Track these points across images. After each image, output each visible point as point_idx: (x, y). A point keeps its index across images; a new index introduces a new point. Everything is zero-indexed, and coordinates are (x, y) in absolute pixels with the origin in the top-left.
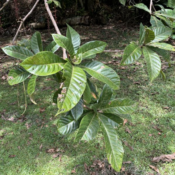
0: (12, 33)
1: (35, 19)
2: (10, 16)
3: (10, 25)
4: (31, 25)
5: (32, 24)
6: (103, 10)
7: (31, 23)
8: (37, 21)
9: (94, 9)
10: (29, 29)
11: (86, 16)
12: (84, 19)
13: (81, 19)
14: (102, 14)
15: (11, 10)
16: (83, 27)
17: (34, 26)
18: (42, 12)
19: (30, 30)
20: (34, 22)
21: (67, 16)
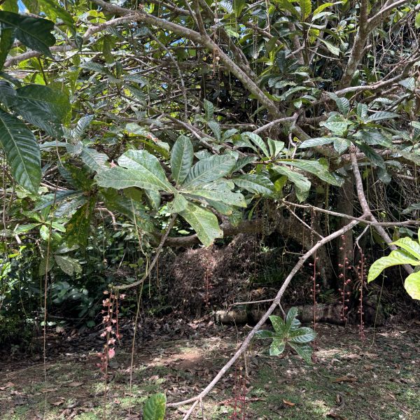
0: (177, 329)
1: (224, 301)
2: (172, 293)
3: (170, 311)
4: (215, 315)
5: (218, 312)
6: (372, 294)
7: (215, 310)
8: (228, 307)
10: (210, 323)
11: (335, 305)
12: (333, 311)
13: (326, 310)
14: (373, 304)
15: (174, 280)
16: (330, 326)
17: (222, 317)
18: (239, 289)
19: (212, 325)
20: (222, 308)
21: (293, 301)
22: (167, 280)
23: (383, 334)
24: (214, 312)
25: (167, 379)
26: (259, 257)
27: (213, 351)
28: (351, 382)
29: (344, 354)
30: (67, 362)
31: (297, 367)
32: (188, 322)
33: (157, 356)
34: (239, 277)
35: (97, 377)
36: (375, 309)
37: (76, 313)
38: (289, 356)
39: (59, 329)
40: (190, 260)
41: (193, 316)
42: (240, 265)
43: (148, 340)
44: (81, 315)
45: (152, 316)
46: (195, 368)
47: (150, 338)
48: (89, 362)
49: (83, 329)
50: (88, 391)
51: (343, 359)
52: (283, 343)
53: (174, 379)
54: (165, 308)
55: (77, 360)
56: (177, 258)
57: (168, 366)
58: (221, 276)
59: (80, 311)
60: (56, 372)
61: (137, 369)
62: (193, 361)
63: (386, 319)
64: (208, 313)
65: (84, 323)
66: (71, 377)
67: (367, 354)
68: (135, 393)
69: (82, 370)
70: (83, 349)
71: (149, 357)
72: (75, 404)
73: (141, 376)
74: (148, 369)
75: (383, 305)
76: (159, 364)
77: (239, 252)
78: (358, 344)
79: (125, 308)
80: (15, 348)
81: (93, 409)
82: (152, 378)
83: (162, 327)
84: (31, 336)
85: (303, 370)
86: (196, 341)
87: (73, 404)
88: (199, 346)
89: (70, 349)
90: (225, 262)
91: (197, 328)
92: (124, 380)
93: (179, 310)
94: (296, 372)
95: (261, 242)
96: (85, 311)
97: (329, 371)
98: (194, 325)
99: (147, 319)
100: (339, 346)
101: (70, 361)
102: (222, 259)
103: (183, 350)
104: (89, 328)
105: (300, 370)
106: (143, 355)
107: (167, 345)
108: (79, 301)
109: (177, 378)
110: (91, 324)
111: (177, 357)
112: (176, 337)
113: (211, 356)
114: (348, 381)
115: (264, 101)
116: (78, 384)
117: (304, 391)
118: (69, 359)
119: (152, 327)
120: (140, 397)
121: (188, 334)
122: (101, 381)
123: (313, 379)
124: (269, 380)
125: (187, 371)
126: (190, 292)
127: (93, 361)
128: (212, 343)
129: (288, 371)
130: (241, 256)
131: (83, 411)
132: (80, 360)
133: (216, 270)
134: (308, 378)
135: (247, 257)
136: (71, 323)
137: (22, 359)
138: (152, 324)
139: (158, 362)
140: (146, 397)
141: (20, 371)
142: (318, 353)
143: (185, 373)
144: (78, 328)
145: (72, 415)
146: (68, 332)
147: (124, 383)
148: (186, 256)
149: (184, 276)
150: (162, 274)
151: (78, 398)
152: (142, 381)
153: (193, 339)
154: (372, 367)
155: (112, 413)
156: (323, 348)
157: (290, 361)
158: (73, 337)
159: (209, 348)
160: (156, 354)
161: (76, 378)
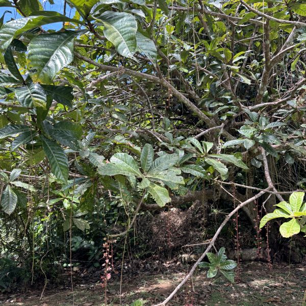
0: (155, 267)
1: (187, 248)
2: (151, 242)
3: (150, 255)
4: (181, 258)
5: (183, 256)
7: (181, 254)
8: (190, 252)
9: (277, 238)
12: (264, 253)
15: (152, 233)
16: (262, 264)
17: (186, 259)
18: (197, 239)
19: (179, 264)
20: (186, 252)
22: (147, 234)
23: (301, 269)
24: (180, 256)
25: (149, 301)
26: (211, 216)
27: (180, 282)
28: (277, 302)
29: (272, 283)
30: (82, 290)
31: (239, 292)
32: (163, 262)
33: (142, 286)
34: (197, 231)
35: (102, 300)
36: (294, 251)
37: (86, 258)
39: (75, 269)
40: (163, 219)
41: (166, 258)
42: (197, 223)
43: (136, 275)
44: (90, 259)
45: (138, 259)
46: (168, 293)
47: (136, 274)
48: (96, 290)
49: (92, 269)
51: (271, 287)
52: (216, 270)
53: (153, 301)
54: (147, 253)
55: (88, 289)
56: (154, 218)
57: (149, 292)
58: (185, 230)
59: (89, 256)
61: (128, 294)
62: (167, 289)
63: (302, 258)
64: (176, 256)
65: (92, 264)
66: (85, 300)
67: (289, 283)
69: (92, 295)
70: (91, 281)
71: (136, 286)
73: (131, 299)
74: (136, 294)
75: (300, 249)
76: (143, 291)
77: (197, 213)
78: (282, 276)
79: (119, 253)
80: (47, 281)
83: (145, 266)
84: (57, 273)
85: (243, 294)
86: (168, 276)
88: (170, 279)
89: (83, 282)
90: (187, 220)
91: (169, 267)
93: (156, 254)
94: (237, 295)
95: (212, 206)
96: (93, 256)
97: (261, 295)
98: (167, 264)
99: (134, 261)
100: (268, 277)
101: (84, 289)
102: (185, 218)
103: (159, 281)
104: (95, 268)
105: (240, 294)
106: (132, 285)
107: (148, 278)
108: (88, 249)
109: (155, 300)
110: (97, 265)
111: (155, 286)
112: (155, 273)
114: (274, 301)
115: (202, 116)
116: (89, 304)
118: (82, 288)
119: (138, 266)
121: (163, 270)
122: (104, 303)
123: (249, 300)
124: (218, 301)
125: (162, 295)
126: (163, 242)
127: (99, 289)
128: (180, 277)
129: (232, 295)
130: (198, 216)
132: (90, 289)
133: (181, 226)
134: (246, 300)
135: (202, 217)
136: (83, 265)
137: (52, 288)
138: (138, 264)
139: (142, 289)
141: (51, 296)
142: (253, 282)
143: (161, 297)
144: (88, 267)
146: (82, 270)
148: (160, 217)
149: (159, 231)
150: (144, 230)
152: (132, 302)
153: (166, 274)
154: (292, 292)
156: (257, 279)
157: (233, 288)
158: (85, 274)
159: (177, 280)
160: (141, 284)
161: (87, 300)
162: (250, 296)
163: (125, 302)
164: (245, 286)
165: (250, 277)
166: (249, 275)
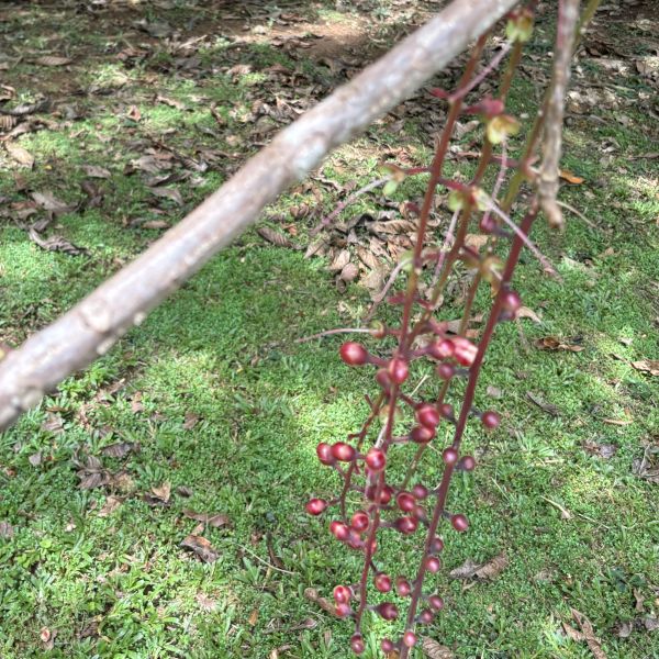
25: (270, 77)
27: (394, 27)
31: (599, 88)
33: (261, 22)
35: (112, 51)
38: (581, 57)
46: (344, 58)
48: (105, 16)
50: (77, 79)
53: (284, 79)
57: (281, 46)
60: (24, 28)
61: (208, 45)
62: (342, 42)
66: (49, 45)
68: (183, 100)
69: (85, 31)
71: (244, 20)
72: (33, 107)
73: (212, 61)
74: (233, 48)
76: (261, 41)
81: (70, 124)
82: (235, 69)
85: (612, 97)
87: (28, 104)
88: (364, 12)
92: (169, 65)
94: (592, 98)
105: (604, 96)
106: (230, 16)
109: (292, 78)
111: (308, 29)
113: (386, 37)
116: (57, 61)
117: (610, 149)
120: (191, 111)
122: (114, 62)
123: (636, 121)
124: (522, 111)
125: (322, 64)
127: (115, 15)
131: (46, 126)
132: (89, 8)
134: (624, 119)
139: (261, 35)
140: (207, 112)
142: (653, 58)
143: (317, 69)
145: (16, 131)
147: (166, 72)
151: (47, 94)
152: (210, 73)
155: (114, 141)
157: (579, 69)
159: (385, 17)
160: (261, 17)
161: (62, 47)
162: (637, 108)
163: (188, 71)
164: (622, 69)
165: (643, 41)
166: (640, 33)
